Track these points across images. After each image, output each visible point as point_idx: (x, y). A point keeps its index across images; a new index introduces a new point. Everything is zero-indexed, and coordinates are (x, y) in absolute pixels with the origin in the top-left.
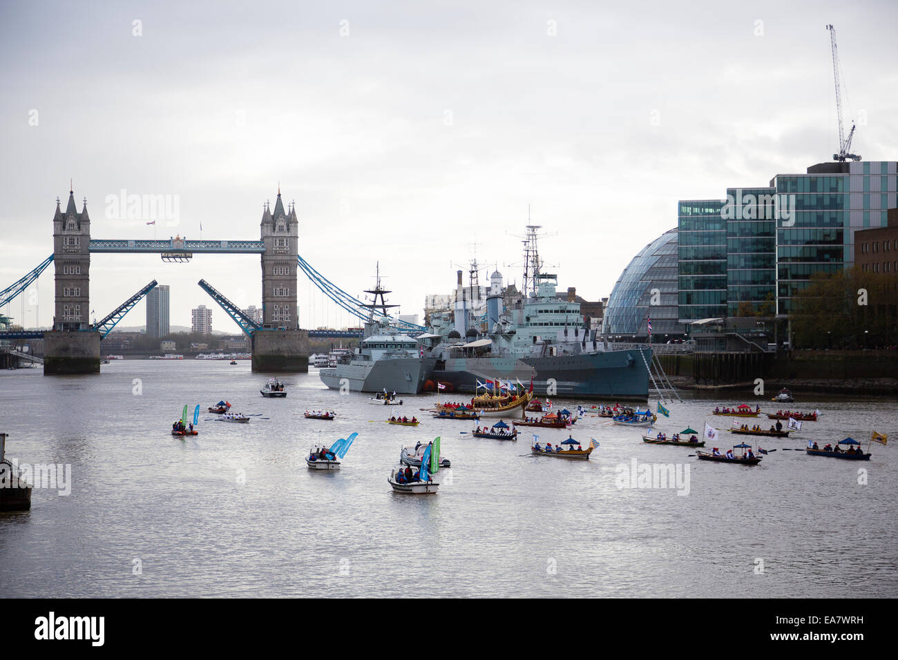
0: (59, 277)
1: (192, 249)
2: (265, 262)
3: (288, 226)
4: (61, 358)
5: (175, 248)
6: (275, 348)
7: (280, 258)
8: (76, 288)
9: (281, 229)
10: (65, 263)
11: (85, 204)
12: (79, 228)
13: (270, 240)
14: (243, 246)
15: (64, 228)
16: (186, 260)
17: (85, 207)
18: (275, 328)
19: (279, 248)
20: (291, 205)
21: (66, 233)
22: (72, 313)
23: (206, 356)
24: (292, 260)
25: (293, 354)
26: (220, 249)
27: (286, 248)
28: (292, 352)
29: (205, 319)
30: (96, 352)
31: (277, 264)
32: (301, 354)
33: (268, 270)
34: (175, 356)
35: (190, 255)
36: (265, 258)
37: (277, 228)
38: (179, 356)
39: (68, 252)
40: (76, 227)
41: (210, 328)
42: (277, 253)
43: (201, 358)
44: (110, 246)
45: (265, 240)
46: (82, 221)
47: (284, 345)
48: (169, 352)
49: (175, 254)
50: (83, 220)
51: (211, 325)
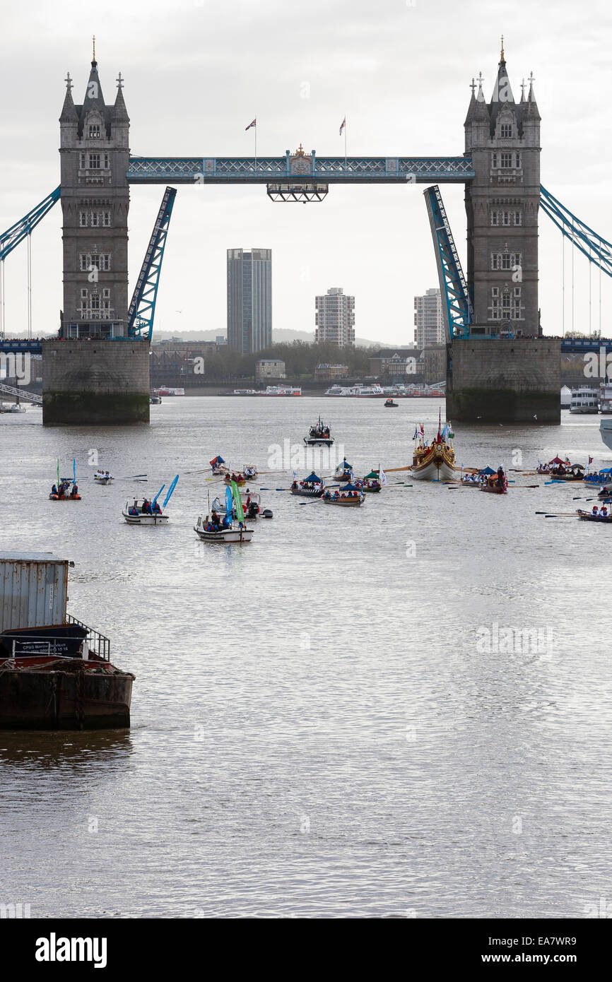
0: (71, 233)
1: (328, 175)
2: (474, 201)
3: (520, 126)
4: (77, 393)
5: (294, 172)
6: (494, 374)
7: (503, 191)
8: (102, 255)
9: (506, 133)
10: (83, 205)
11: (120, 87)
12: (109, 134)
13: (485, 154)
14: (429, 168)
15: (80, 134)
16: (315, 198)
17: (120, 92)
18: (493, 334)
19: (503, 171)
20: (527, 83)
21: (83, 145)
22: (96, 305)
23: (345, 390)
24: (528, 196)
25: (531, 388)
26: (382, 175)
27: (516, 170)
28: (527, 383)
29: (340, 316)
30: (142, 382)
31: (497, 203)
32: (547, 388)
33: (480, 216)
34: (285, 390)
35: (323, 186)
36: (473, 192)
37: (498, 131)
38: (292, 390)
39: (86, 183)
40: (103, 132)
41: (351, 334)
42: (497, 182)
43: (336, 394)
44: (168, 169)
45: (474, 156)
46: (114, 120)
47: (512, 369)
48: (275, 382)
49: (294, 185)
50: (116, 118)
51: (353, 327)
